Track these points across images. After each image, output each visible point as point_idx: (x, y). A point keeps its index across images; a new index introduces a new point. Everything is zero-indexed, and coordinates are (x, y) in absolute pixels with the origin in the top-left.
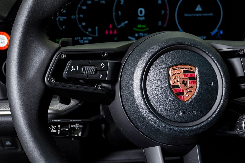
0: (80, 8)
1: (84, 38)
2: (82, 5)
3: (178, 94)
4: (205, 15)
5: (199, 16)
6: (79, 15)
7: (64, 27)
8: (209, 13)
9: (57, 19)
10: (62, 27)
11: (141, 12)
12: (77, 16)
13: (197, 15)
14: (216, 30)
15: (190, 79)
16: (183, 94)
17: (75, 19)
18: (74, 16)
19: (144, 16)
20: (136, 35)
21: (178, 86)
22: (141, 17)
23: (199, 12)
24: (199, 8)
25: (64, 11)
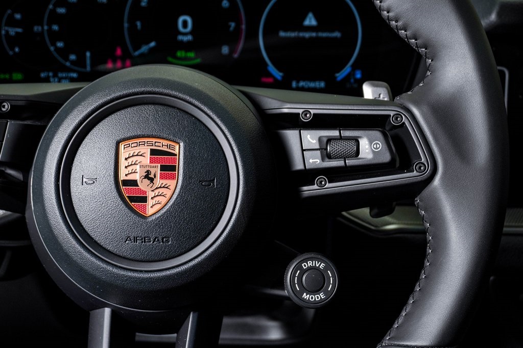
0: (53, 12)
1: (60, 75)
2: (57, 5)
3: (132, 199)
4: (325, 35)
5: (311, 38)
6: (49, 25)
7: (17, 50)
8: (332, 31)
9: (3, 32)
10: (12, 49)
11: (185, 24)
12: (46, 28)
13: (307, 35)
14: (347, 69)
15: (163, 168)
16: (144, 199)
17: (42, 33)
18: (40, 28)
19: (191, 33)
22: (185, 34)
23: (310, 29)
24: (310, 21)
25: (18, 16)
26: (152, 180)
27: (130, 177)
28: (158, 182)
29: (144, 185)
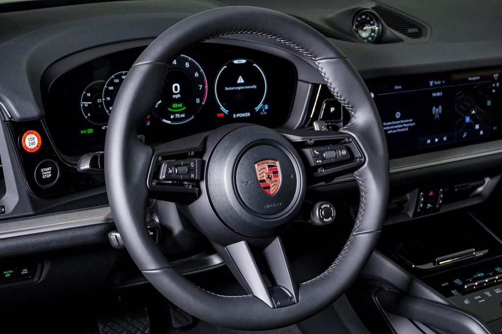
0: (107, 89)
2: (109, 85)
3: (265, 188)
4: (248, 87)
5: (241, 90)
6: (105, 97)
7: (89, 115)
8: (252, 85)
9: (82, 105)
10: (87, 115)
11: (176, 87)
12: (103, 99)
13: (239, 88)
14: (261, 105)
15: (274, 173)
16: (269, 188)
17: (102, 103)
18: (100, 100)
19: (179, 93)
20: (172, 117)
21: (263, 181)
22: (177, 94)
23: (241, 85)
24: (241, 80)
25: (89, 95)
26: (270, 178)
27: (262, 179)
28: (273, 179)
29: (268, 181)
